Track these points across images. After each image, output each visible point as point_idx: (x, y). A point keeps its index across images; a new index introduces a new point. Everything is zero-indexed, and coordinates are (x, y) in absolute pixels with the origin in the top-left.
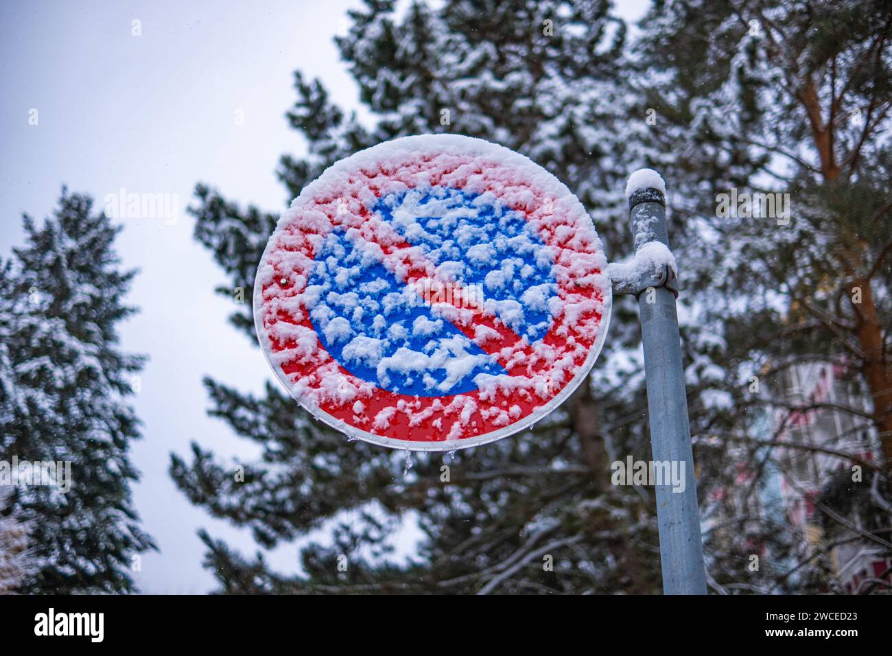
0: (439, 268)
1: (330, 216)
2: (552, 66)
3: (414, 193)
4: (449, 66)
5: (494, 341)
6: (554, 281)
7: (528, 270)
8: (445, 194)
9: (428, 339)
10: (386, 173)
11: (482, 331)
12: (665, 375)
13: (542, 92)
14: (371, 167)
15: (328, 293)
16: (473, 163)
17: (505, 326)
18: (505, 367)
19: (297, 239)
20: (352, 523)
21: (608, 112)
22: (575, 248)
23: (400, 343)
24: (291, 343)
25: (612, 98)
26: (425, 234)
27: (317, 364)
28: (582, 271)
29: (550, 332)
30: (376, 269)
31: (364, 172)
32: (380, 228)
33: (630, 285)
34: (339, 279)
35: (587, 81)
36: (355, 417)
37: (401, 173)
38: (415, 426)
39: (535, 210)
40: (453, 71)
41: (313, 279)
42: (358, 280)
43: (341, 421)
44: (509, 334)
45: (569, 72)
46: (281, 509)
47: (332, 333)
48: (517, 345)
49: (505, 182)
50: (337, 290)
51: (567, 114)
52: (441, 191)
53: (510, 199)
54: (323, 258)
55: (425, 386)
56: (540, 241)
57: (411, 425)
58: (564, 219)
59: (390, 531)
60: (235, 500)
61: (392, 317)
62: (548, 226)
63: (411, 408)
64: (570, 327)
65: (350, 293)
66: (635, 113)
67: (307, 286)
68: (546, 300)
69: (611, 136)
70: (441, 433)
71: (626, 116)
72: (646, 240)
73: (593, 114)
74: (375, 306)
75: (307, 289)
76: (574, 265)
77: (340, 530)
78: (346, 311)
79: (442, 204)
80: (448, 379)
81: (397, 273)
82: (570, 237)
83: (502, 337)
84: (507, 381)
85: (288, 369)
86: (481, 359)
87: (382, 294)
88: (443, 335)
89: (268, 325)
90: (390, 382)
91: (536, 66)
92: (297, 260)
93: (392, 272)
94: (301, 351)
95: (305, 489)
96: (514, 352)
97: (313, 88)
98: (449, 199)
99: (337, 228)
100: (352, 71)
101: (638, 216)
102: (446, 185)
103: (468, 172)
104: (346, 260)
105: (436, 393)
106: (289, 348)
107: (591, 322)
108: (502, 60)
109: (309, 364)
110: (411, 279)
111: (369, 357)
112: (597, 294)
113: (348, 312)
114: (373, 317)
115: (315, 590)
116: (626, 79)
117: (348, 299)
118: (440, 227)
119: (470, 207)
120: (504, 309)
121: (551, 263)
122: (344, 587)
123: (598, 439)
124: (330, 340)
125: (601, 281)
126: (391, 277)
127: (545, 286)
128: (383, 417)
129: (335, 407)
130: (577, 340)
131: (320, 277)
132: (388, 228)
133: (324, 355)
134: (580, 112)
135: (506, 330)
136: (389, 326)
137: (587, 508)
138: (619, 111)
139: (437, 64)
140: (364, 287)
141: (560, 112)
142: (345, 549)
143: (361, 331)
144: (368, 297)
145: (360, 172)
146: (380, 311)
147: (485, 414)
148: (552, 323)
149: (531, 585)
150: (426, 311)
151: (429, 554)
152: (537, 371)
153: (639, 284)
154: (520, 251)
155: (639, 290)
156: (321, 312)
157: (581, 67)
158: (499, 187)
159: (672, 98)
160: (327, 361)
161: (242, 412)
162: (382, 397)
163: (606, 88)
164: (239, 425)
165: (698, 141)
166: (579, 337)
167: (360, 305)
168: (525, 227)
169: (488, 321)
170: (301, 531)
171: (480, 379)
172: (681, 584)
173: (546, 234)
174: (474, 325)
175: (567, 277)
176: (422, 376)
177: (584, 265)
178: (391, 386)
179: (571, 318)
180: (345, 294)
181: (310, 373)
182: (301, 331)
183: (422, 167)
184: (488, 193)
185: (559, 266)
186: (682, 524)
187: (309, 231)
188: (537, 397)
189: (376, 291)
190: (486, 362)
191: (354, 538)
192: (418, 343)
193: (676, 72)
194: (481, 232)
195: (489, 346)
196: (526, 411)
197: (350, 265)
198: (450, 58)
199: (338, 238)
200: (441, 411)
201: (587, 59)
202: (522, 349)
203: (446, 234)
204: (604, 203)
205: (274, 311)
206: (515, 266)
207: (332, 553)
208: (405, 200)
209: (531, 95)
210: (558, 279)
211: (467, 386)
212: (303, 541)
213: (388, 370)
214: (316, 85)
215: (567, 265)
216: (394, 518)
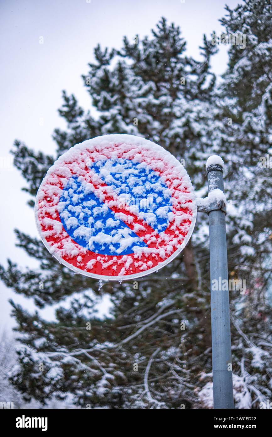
0: (119, 196)
1: (71, 170)
2: (181, 94)
3: (110, 161)
4: (133, 91)
5: (142, 231)
6: (171, 205)
7: (159, 199)
8: (124, 162)
9: (112, 229)
10: (98, 152)
11: (137, 227)
12: (218, 250)
13: (175, 106)
14: (91, 148)
15: (68, 205)
16: (137, 149)
17: (148, 224)
18: (146, 243)
19: (56, 180)
20: (79, 299)
21: (205, 116)
22: (181, 190)
23: (100, 230)
24: (50, 228)
25: (208, 110)
26: (114, 180)
27: (62, 238)
28: (184, 201)
29: (168, 228)
30: (91, 195)
31: (88, 150)
32: (94, 177)
33: (205, 208)
34: (73, 199)
35: (197, 101)
36: (77, 263)
37: (105, 152)
38: (105, 268)
39: (164, 171)
40: (136, 94)
41: (62, 199)
42: (83, 200)
43: (71, 265)
44: (149, 229)
45: (189, 97)
46: (47, 291)
47: (69, 224)
48: (153, 234)
49: (152, 158)
50: (72, 205)
51: (187, 117)
52: (122, 161)
53: (153, 166)
54: (67, 189)
55: (110, 250)
56: (166, 186)
57: (103, 268)
58: (177, 177)
59: (97, 303)
60: (26, 286)
61: (97, 218)
62: (170, 180)
63: (103, 260)
64: (177, 227)
65: (78, 206)
66: (217, 117)
67: (59, 202)
68: (167, 213)
69: (206, 127)
70: (116, 272)
71: (214, 118)
72: (213, 188)
73: (198, 117)
74: (89, 212)
75: (59, 203)
76: (180, 198)
77: (74, 301)
78: (76, 214)
79: (123, 167)
80: (120, 248)
81: (100, 198)
82: (179, 185)
83: (146, 230)
84: (147, 250)
85: (49, 240)
86: (136, 239)
87: (93, 207)
88: (119, 227)
89: (41, 219)
90: (94, 248)
91: (174, 93)
92: (55, 190)
93: (98, 197)
94: (55, 232)
95: (58, 282)
96: (151, 237)
97: (71, 98)
98: (126, 165)
99: (74, 175)
100: (89, 91)
101: (211, 177)
102: (125, 158)
103: (135, 152)
104: (77, 191)
105: (115, 254)
106: (50, 230)
107: (186, 225)
108: (158, 89)
109: (58, 238)
110: (106, 201)
111: (85, 236)
112: (190, 212)
113: (77, 215)
114: (88, 217)
115: (61, 329)
116: (214, 101)
117: (78, 209)
118: (121, 178)
119: (135, 169)
120: (148, 217)
121: (170, 197)
122: (75, 328)
123: (193, 265)
124: (68, 227)
125: (192, 206)
126: (97, 200)
127: (167, 207)
128: (90, 264)
129: (69, 258)
130: (180, 233)
131: (65, 198)
132: (97, 177)
133: (65, 234)
134: (193, 116)
135: (148, 226)
136: (95, 222)
137: (187, 297)
138: (211, 116)
139: (128, 90)
140: (85, 204)
141: (183, 115)
142: (76, 310)
143: (83, 224)
144: (87, 208)
145: (86, 150)
146: (92, 215)
147: (136, 264)
148: (169, 224)
149: (160, 330)
150: (112, 216)
151: (114, 313)
152: (161, 246)
153: (209, 208)
154: (156, 190)
155: (209, 211)
156: (65, 214)
157: (195, 95)
158: (149, 160)
159: (235, 111)
160: (67, 237)
161: (31, 246)
162: (91, 254)
163: (205, 105)
164: (30, 252)
165: (246, 132)
166: (181, 231)
167: (83, 212)
168: (159, 179)
169: (140, 222)
170: (56, 301)
171: (135, 249)
172: (220, 345)
173: (168, 183)
174: (134, 223)
175: (177, 203)
176: (109, 246)
177: (185, 198)
178: (95, 250)
179: (177, 223)
180: (76, 207)
181: (59, 242)
182: (56, 222)
183: (114, 149)
184: (144, 163)
185: (173, 198)
186: (222, 318)
187: (61, 176)
188: (160, 258)
189: (90, 206)
190: (138, 241)
191: (80, 306)
192: (108, 231)
193: (238, 99)
194: (139, 181)
195: (140, 233)
196: (155, 264)
197: (79, 193)
198: (134, 88)
199: (74, 180)
200: (117, 262)
201: (197, 91)
202: (155, 236)
203: (124, 181)
204: (201, 158)
205: (44, 213)
206: (154, 197)
207: (69, 312)
208: (106, 164)
209: (171, 106)
210: (173, 204)
211: (129, 251)
212: (56, 306)
213: (94, 242)
214: (72, 97)
215: (177, 198)
216: (99, 297)
